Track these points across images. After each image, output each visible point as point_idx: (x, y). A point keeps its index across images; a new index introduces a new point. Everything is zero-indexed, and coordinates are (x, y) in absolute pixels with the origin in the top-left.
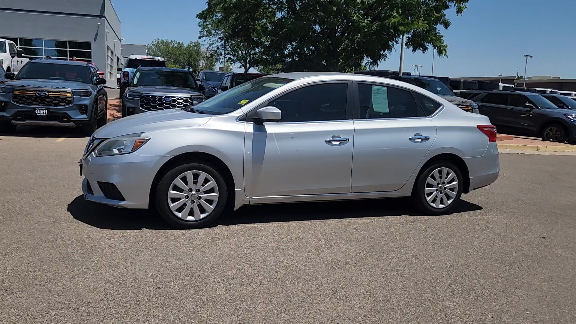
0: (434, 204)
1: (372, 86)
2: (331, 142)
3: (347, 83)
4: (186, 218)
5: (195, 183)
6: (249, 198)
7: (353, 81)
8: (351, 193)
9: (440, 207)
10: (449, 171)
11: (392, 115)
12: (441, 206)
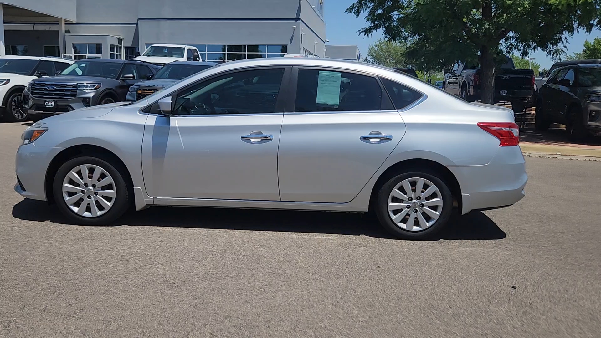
0: (405, 225)
1: (320, 72)
2: (250, 139)
3: (284, 69)
4: (83, 213)
5: (90, 177)
6: (153, 198)
7: (292, 66)
8: (281, 201)
9: (413, 230)
10: (426, 182)
11: (343, 107)
12: (415, 228)
